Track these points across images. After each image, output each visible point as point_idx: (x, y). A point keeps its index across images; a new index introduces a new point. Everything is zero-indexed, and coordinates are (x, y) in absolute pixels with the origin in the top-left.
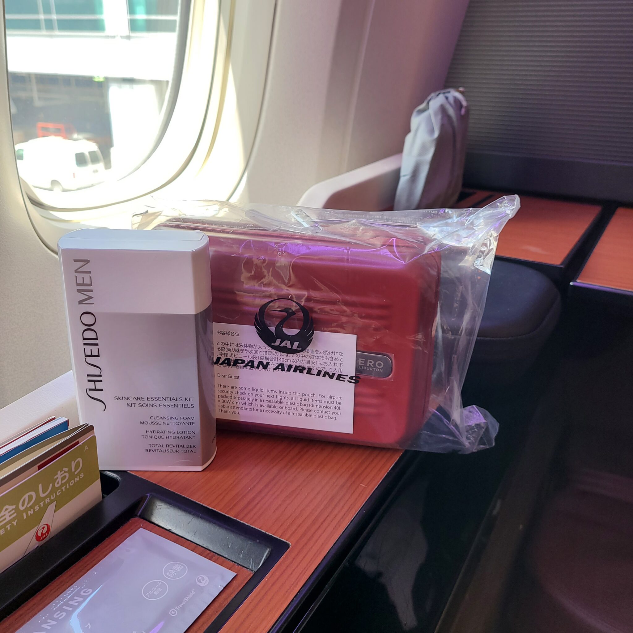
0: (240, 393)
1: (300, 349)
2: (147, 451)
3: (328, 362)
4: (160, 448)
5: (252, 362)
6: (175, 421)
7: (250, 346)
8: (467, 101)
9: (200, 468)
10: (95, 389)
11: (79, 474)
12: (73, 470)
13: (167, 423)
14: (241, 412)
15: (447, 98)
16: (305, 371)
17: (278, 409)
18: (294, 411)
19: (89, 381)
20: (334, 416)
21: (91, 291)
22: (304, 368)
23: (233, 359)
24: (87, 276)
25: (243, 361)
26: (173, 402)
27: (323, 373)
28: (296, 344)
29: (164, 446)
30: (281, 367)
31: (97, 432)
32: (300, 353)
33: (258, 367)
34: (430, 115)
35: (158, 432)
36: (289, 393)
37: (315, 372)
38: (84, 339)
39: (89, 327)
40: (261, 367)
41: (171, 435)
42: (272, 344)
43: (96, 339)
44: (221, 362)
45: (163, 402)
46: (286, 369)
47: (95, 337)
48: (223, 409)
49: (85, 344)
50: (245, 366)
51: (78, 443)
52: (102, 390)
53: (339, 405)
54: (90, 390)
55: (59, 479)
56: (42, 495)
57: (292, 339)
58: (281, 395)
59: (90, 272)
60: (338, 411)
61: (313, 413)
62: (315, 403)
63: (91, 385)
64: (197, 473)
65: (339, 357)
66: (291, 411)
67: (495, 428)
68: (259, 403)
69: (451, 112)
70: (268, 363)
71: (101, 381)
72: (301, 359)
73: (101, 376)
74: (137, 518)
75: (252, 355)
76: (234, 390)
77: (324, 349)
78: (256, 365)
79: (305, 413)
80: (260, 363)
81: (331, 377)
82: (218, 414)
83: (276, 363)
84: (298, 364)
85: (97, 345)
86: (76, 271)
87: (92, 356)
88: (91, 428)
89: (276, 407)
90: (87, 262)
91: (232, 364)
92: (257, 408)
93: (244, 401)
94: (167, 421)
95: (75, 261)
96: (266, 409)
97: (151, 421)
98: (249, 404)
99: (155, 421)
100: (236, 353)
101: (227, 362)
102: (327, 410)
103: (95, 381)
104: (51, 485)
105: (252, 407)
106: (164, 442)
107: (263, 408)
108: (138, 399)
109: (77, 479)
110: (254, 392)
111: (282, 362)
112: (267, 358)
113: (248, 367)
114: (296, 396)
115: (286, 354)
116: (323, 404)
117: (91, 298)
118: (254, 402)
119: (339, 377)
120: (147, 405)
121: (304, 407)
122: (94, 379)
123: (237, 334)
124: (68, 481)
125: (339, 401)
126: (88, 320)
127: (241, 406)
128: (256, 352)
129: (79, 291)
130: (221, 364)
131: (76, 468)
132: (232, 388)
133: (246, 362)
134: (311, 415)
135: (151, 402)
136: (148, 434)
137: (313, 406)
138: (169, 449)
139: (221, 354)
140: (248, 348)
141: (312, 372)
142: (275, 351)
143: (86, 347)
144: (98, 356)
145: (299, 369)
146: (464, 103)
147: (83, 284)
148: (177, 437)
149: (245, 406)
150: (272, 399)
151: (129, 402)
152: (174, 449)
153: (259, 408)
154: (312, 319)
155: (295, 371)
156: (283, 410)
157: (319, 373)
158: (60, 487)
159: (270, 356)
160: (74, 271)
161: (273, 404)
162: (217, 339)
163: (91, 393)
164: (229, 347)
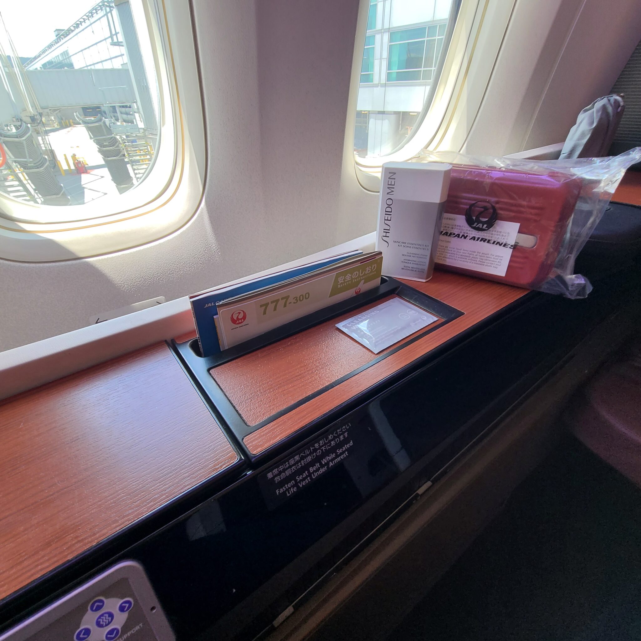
0: (449, 250)
1: (487, 229)
2: (402, 269)
3: (500, 237)
4: (408, 268)
5: (459, 235)
6: (418, 256)
7: (460, 226)
8: (624, 102)
9: (424, 281)
10: (386, 236)
11: (374, 271)
12: (373, 269)
13: (414, 257)
14: (447, 260)
15: (609, 100)
16: (487, 241)
17: (467, 260)
18: (475, 262)
19: (384, 232)
20: (496, 266)
21: (394, 188)
22: (486, 240)
23: (449, 233)
24: (393, 181)
25: (454, 234)
26: (419, 246)
27: (496, 243)
28: (485, 226)
29: (411, 267)
30: (474, 238)
31: (383, 255)
32: (486, 232)
33: (461, 237)
34: (593, 112)
35: (409, 260)
36: (475, 252)
37: (492, 242)
38: (386, 211)
39: (389, 206)
40: (463, 237)
41: (415, 263)
42: (472, 226)
43: (391, 212)
44: (443, 233)
45: (414, 246)
46: (476, 239)
47: (391, 211)
48: (439, 258)
49: (386, 214)
50: (455, 237)
51: (375, 258)
52: (388, 237)
53: (501, 261)
54: (384, 236)
55: (367, 271)
56: (361, 275)
57: (484, 223)
58: (470, 253)
59: (395, 179)
60: (499, 264)
61: (485, 264)
62: (488, 259)
63: (385, 234)
64: (422, 283)
65: (507, 235)
66: (474, 262)
67: (590, 289)
68: (458, 256)
69: (610, 109)
70: (467, 236)
71: (389, 232)
72: (486, 234)
73: (389, 230)
74: (394, 295)
75: (460, 231)
76: (446, 248)
77: (500, 230)
78: (460, 236)
79: (481, 263)
80: (463, 235)
81: (500, 245)
82: (437, 261)
83: (472, 236)
84: (483, 237)
85: (391, 215)
86: (389, 178)
87: (387, 220)
88: (381, 253)
89: (466, 259)
90: (395, 173)
91: (448, 235)
92: (456, 258)
93: (450, 255)
94: (414, 255)
95: (390, 173)
96: (461, 259)
97: (407, 255)
98: (452, 256)
99: (409, 255)
100: (451, 229)
101: (446, 234)
102: (493, 263)
103: (386, 232)
104: (364, 272)
105: (453, 258)
106: (411, 265)
107: (459, 259)
108: (404, 243)
109: (373, 273)
110: (457, 250)
111: (474, 236)
112: (467, 233)
113: (456, 237)
114: (478, 254)
115: (478, 231)
116: (492, 259)
117: (393, 191)
118: (455, 256)
119: (505, 245)
120: (407, 247)
121: (481, 260)
122: (386, 231)
123: (454, 220)
124: (370, 273)
125: (501, 258)
126: (389, 202)
127: (448, 257)
128: (462, 230)
129: (388, 188)
130: (443, 235)
131: (374, 269)
132: (446, 247)
133: (456, 234)
134: (484, 265)
135: (409, 245)
136: (404, 261)
137: (486, 260)
138: (412, 269)
139: (444, 229)
140: (458, 227)
141: (490, 242)
142: (473, 229)
143: (386, 215)
144: (390, 220)
145: (483, 240)
146: (622, 104)
147: (391, 185)
148: (417, 264)
149: (451, 257)
150: (465, 255)
151: (399, 244)
152: (415, 270)
153: (457, 259)
154: (497, 213)
155: (481, 241)
156: (470, 261)
157: (494, 243)
158: (367, 274)
159: (469, 232)
160: (388, 178)
161: (465, 257)
162: (444, 221)
163: (383, 238)
164: (448, 226)
